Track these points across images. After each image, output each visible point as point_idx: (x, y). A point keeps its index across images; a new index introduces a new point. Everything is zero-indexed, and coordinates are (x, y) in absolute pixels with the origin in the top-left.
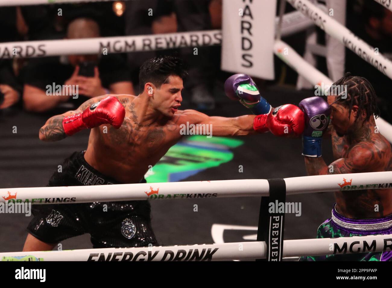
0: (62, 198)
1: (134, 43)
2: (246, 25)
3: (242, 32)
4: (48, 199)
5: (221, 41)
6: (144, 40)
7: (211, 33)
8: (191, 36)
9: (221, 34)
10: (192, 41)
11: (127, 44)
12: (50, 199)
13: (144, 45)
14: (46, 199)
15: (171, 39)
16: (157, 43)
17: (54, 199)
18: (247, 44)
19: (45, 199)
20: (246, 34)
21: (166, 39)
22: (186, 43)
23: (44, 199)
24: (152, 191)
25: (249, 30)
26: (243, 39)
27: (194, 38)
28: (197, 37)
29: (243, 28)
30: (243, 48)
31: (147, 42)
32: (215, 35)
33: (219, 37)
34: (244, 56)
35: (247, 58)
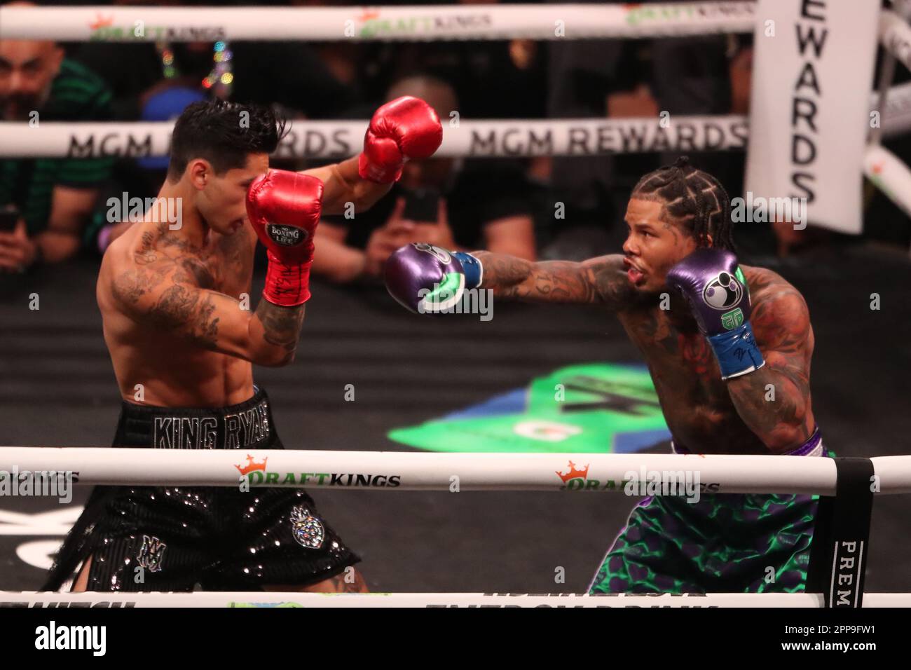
0: (370, 476)
1: (549, 137)
2: (804, 108)
3: (795, 122)
4: (337, 477)
5: (746, 140)
6: (572, 131)
7: (725, 123)
8: (679, 128)
9: (747, 125)
10: (680, 138)
11: (533, 137)
12: (342, 475)
13: (573, 142)
14: (334, 476)
15: (633, 131)
16: (601, 139)
17: (351, 476)
18: (804, 151)
19: (331, 476)
20: (803, 127)
21: (621, 130)
22: (666, 142)
23: (328, 475)
24: (573, 470)
25: (809, 118)
26: (797, 138)
27: (686, 132)
28: (693, 129)
29: (796, 114)
30: (795, 159)
31: (579, 136)
32: (733, 128)
33: (741, 131)
34: (795, 178)
35: (803, 181)
